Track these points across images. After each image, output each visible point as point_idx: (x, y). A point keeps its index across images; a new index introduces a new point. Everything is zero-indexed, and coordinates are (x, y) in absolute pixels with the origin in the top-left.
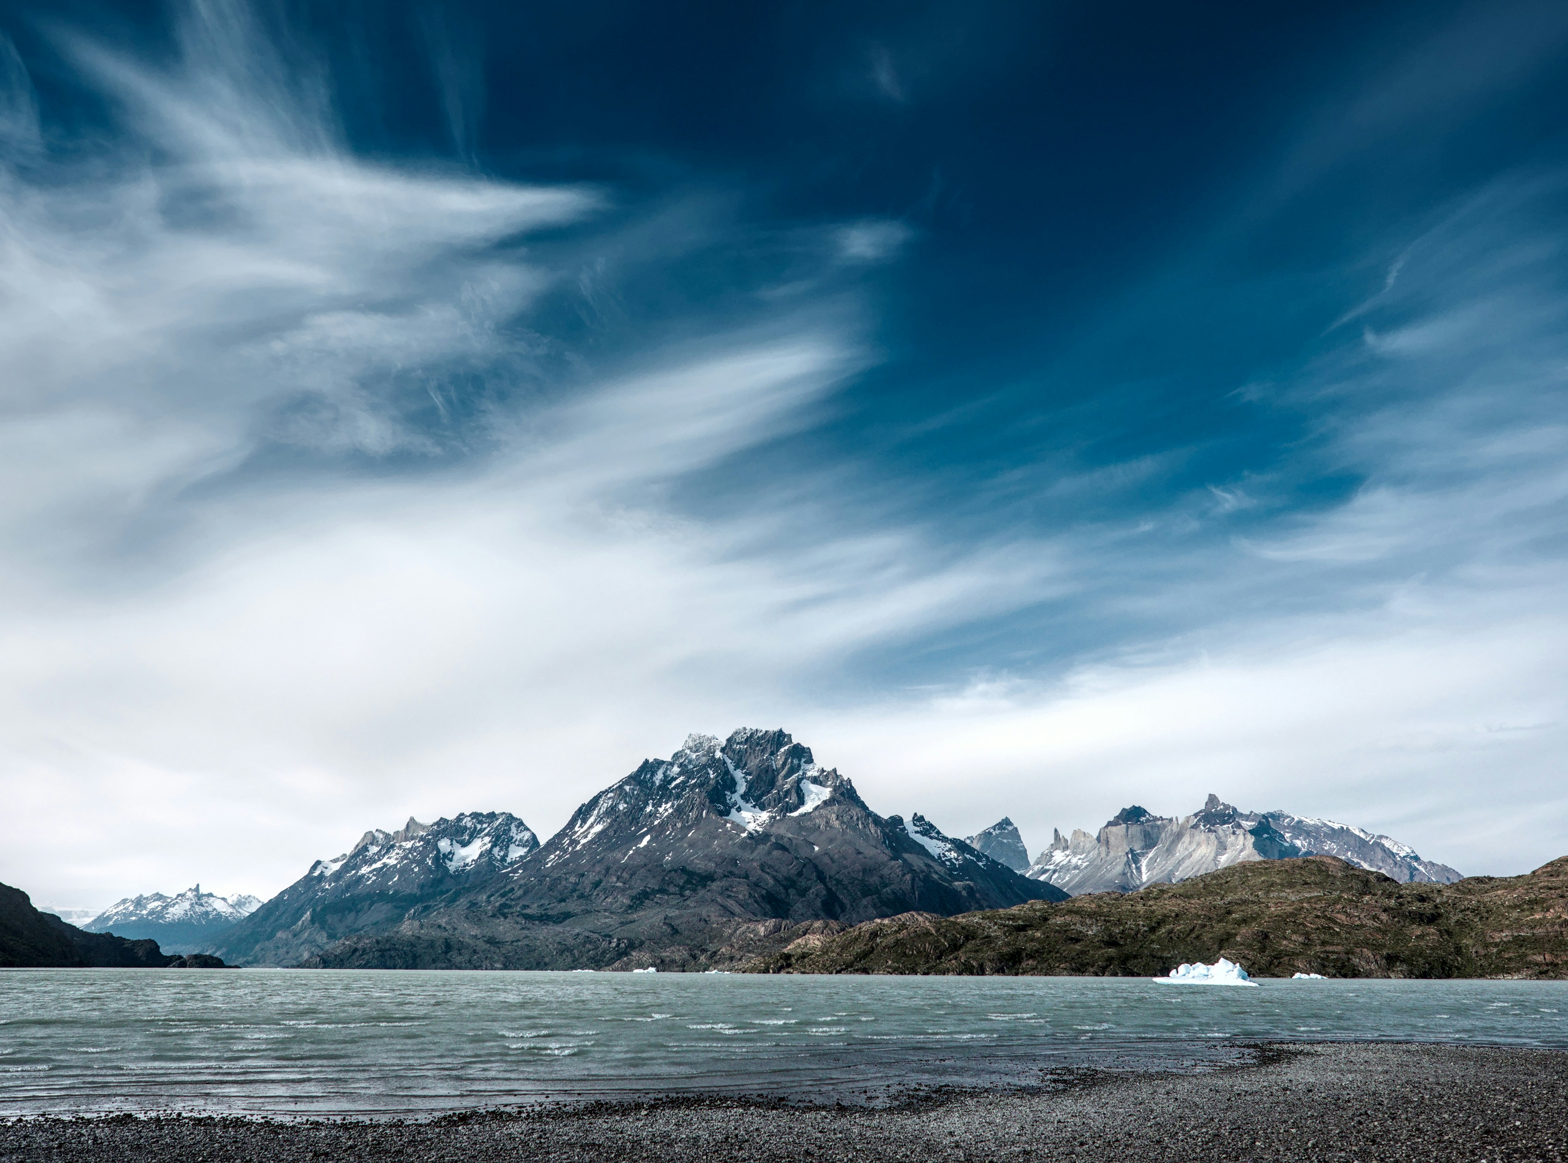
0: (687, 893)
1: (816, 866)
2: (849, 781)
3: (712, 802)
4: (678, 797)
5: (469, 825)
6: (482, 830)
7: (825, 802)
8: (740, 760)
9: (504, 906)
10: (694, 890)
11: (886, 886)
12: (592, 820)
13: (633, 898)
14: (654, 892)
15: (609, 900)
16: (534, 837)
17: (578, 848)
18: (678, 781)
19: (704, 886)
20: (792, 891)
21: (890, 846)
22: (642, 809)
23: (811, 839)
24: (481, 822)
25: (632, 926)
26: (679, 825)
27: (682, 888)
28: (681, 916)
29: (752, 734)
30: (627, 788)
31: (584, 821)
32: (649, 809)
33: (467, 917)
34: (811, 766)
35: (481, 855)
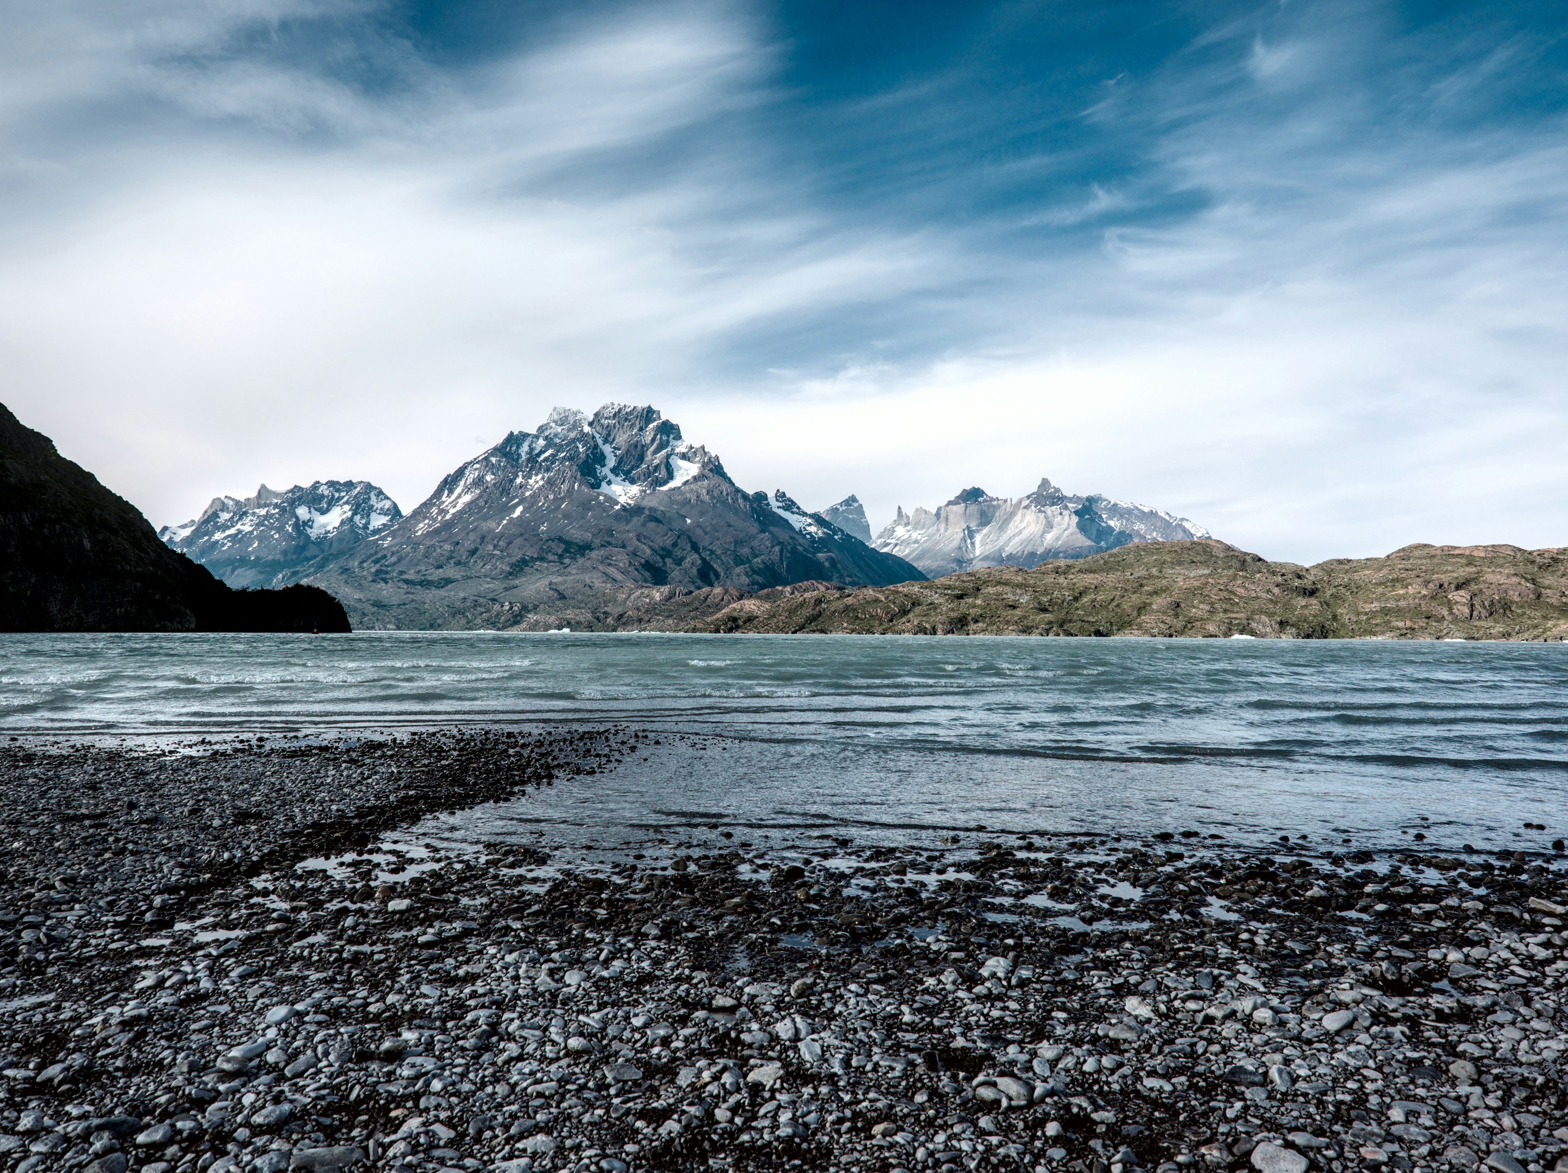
0: (567, 561)
1: (689, 537)
2: (717, 458)
3: (583, 475)
4: (548, 470)
5: (326, 493)
6: (340, 499)
7: (694, 478)
8: (609, 435)
9: (380, 571)
10: (574, 558)
11: (756, 556)
12: (459, 490)
13: (512, 565)
14: (533, 560)
15: (488, 567)
16: (395, 506)
17: (449, 516)
18: (547, 454)
19: (583, 555)
20: (668, 560)
21: (757, 520)
22: (512, 481)
23: (683, 512)
24: (339, 491)
25: (520, 591)
26: (551, 497)
27: (561, 556)
28: (565, 582)
29: (620, 410)
30: (493, 460)
31: (451, 491)
32: (519, 480)
34: (679, 442)
35: (342, 523)
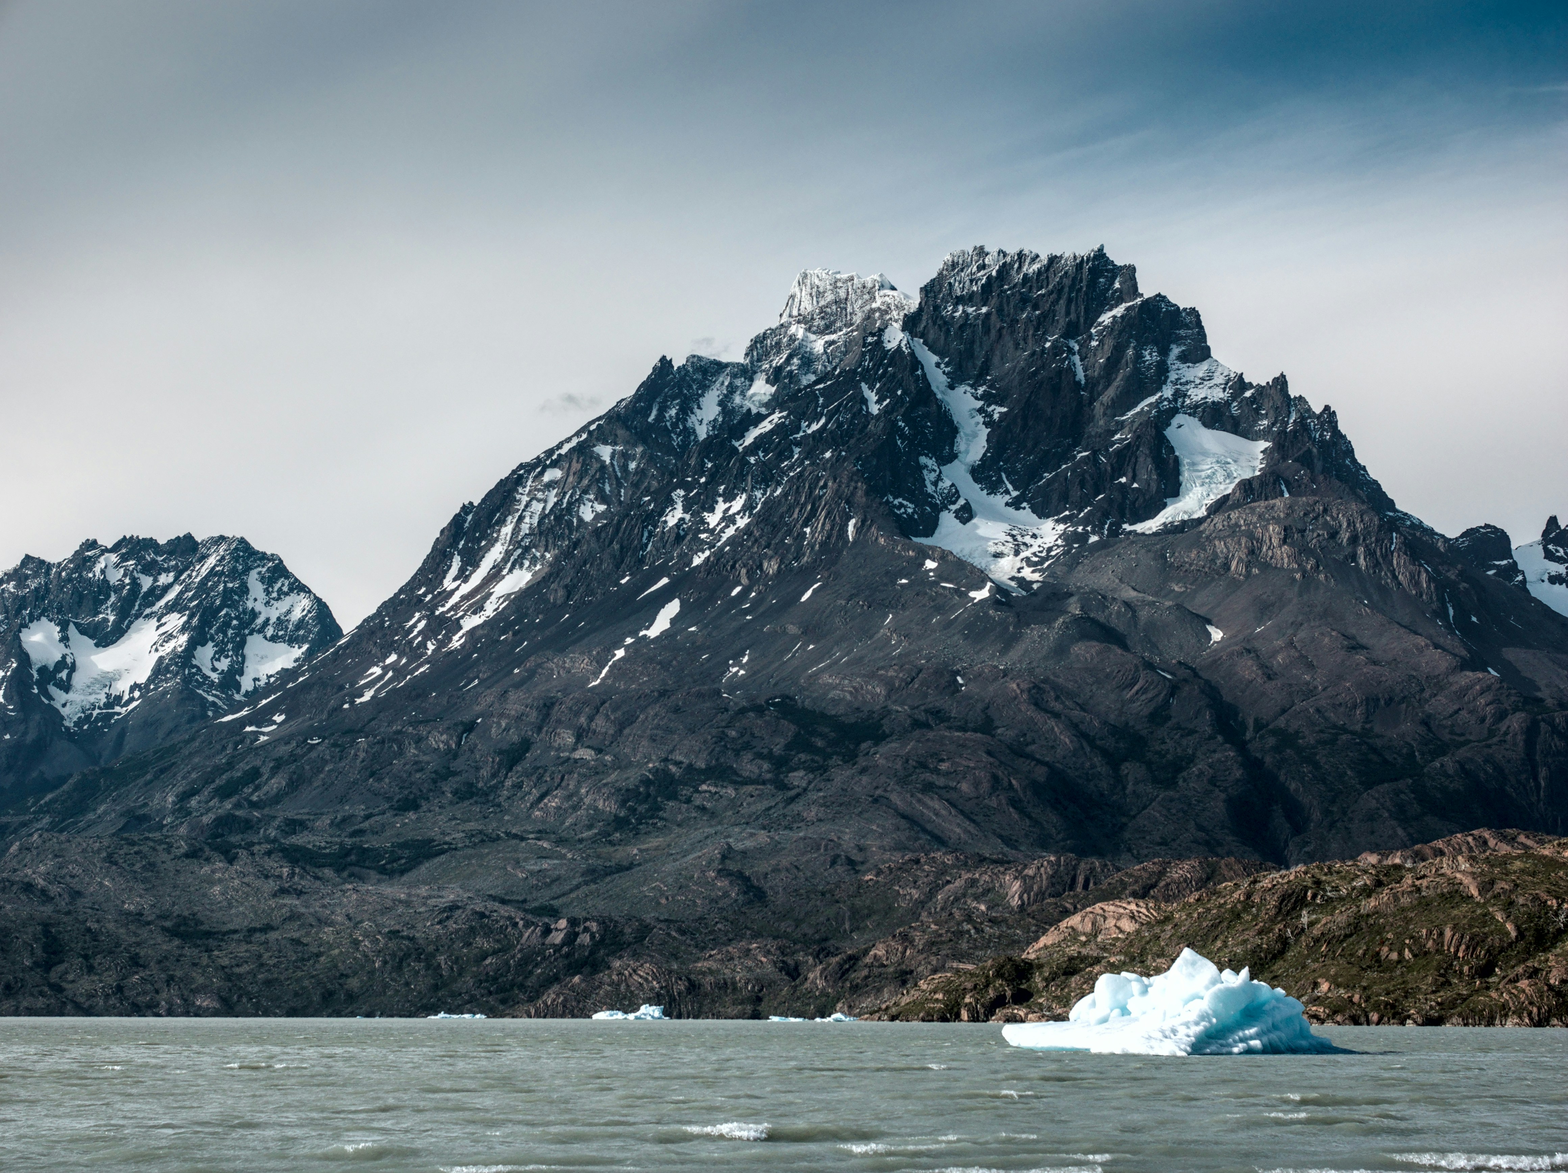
0: (797, 778)
1: (1212, 692)
2: (1329, 415)
3: (875, 490)
4: (766, 477)
5: (115, 577)
6: (156, 593)
7: (1246, 486)
8: (970, 354)
9: (225, 823)
10: (820, 769)
11: (1442, 749)
12: (495, 554)
13: (626, 796)
14: (694, 777)
15: (553, 802)
16: (322, 611)
17: (457, 642)
18: (766, 426)
19: (850, 758)
20: (1131, 770)
21: (1462, 624)
22: (654, 517)
23: (1200, 603)
24: (151, 569)
25: (623, 881)
26: (771, 567)
27: (781, 764)
28: (776, 848)
29: (1004, 270)
30: (605, 452)
31: (471, 561)
32: (674, 517)
33: (110, 859)
34: (1201, 370)
35: (160, 670)
